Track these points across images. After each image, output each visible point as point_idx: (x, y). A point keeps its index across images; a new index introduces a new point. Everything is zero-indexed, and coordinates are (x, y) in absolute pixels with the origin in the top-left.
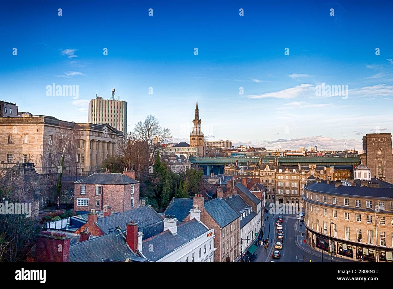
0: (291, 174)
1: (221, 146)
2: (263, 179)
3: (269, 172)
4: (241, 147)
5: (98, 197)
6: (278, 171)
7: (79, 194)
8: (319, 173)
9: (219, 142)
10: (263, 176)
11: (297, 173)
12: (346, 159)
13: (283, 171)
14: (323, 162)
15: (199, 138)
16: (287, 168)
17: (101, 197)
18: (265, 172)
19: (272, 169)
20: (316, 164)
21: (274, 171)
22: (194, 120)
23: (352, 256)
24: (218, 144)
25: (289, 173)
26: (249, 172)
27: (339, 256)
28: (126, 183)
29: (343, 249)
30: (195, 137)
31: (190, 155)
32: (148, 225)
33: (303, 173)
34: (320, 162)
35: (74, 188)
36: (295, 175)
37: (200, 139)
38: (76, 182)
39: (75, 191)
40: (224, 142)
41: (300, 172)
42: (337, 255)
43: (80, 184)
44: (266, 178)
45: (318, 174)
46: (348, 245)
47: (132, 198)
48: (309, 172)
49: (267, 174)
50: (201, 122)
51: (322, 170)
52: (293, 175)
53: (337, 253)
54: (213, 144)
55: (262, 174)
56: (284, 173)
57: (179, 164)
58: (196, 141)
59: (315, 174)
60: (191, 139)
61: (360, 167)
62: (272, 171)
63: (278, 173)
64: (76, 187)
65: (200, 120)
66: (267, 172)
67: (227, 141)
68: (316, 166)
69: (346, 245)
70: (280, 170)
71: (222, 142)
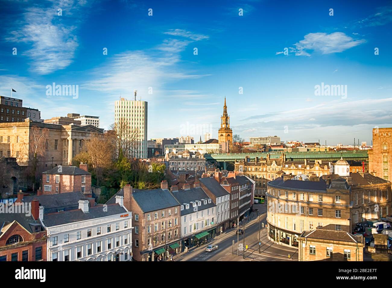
0: (297, 170)
1: (265, 142)
2: (270, 174)
3: (276, 168)
4: (291, 142)
5: (57, 184)
6: (285, 167)
7: (45, 182)
8: (323, 168)
9: (266, 138)
10: (270, 172)
11: (302, 169)
12: (354, 154)
13: (289, 167)
14: (333, 157)
15: (227, 134)
16: (293, 164)
17: (59, 184)
18: (272, 168)
19: (279, 165)
20: (322, 159)
21: (280, 167)
22: (222, 116)
23: (288, 243)
24: (265, 140)
25: (295, 168)
26: (257, 168)
27: (280, 243)
28: (77, 174)
29: (283, 237)
30: (223, 134)
31: (212, 151)
32: (71, 205)
33: (308, 168)
34: (330, 157)
35: (42, 177)
36: (300, 170)
37: (229, 135)
38: (43, 173)
39: (43, 180)
40: (271, 138)
41: (305, 168)
42: (279, 242)
43: (46, 174)
44: (272, 174)
45: (323, 170)
46: (287, 234)
47: (83, 186)
48: (314, 168)
49: (274, 170)
50: (229, 119)
51: (326, 166)
52: (299, 170)
53: (279, 241)
54: (260, 140)
55: (269, 170)
56: (290, 168)
57: (193, 160)
58: (224, 137)
59: (319, 169)
60: (220, 135)
61: (339, 162)
62: (278, 166)
63: (284, 168)
64: (44, 176)
65: (228, 116)
66: (274, 168)
67: (275, 136)
68: (322, 162)
69: (285, 233)
70: (287, 166)
71: (270, 138)
